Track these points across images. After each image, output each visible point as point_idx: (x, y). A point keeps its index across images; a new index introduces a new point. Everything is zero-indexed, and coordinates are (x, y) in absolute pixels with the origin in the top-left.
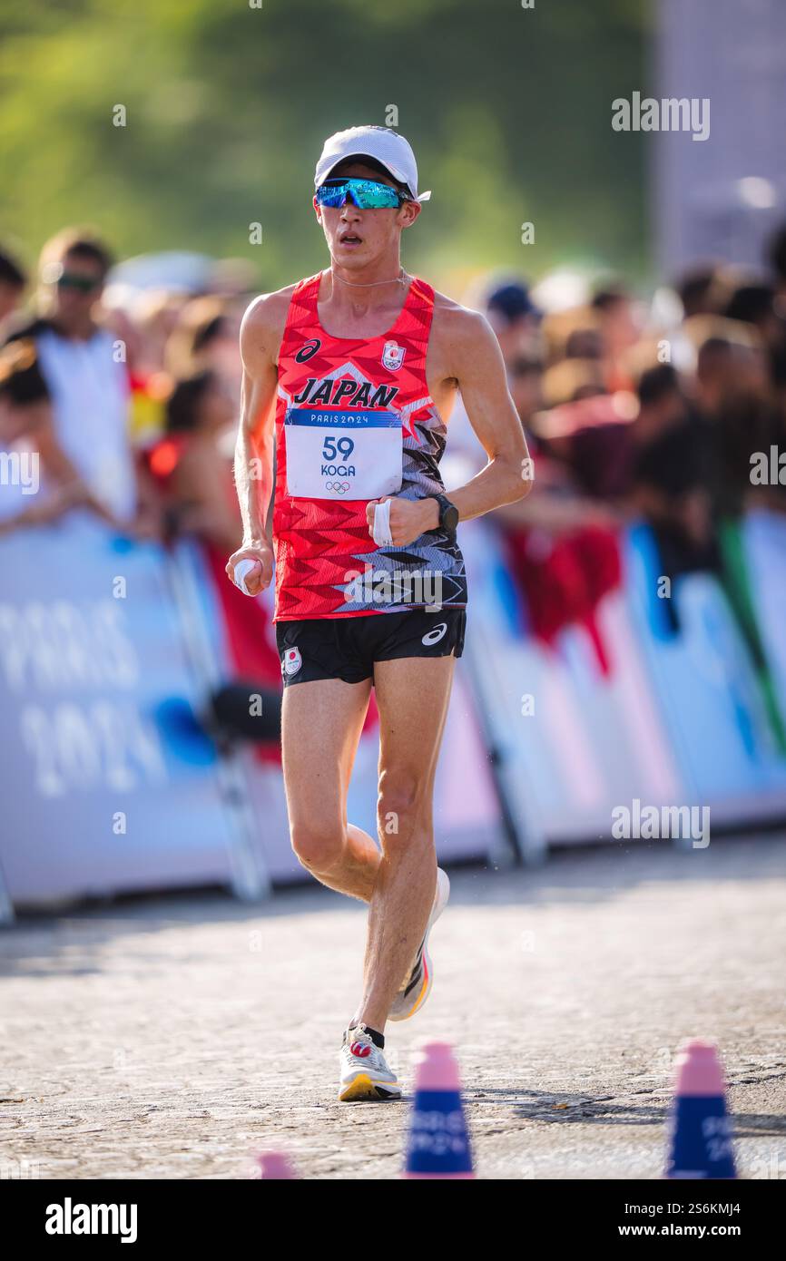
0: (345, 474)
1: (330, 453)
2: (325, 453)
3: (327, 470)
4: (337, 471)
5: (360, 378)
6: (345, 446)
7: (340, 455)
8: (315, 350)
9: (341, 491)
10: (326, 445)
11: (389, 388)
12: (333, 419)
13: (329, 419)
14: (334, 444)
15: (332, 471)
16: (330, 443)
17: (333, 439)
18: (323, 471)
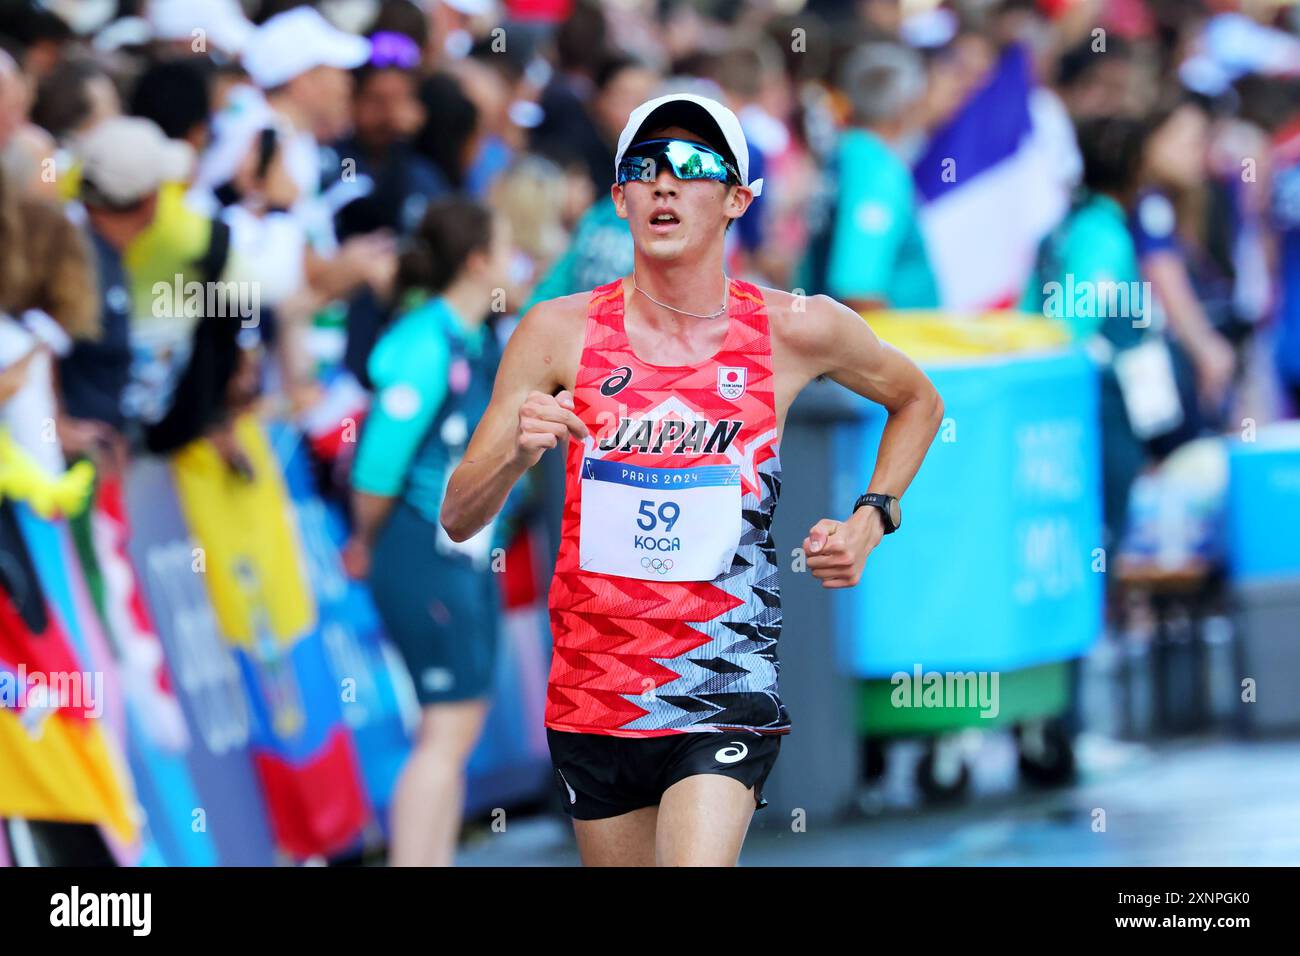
0: (668, 549)
1: (647, 521)
2: (639, 522)
3: (642, 542)
4: (657, 544)
5: (690, 416)
6: (669, 512)
7: (661, 525)
8: (625, 381)
9: (662, 570)
10: (642, 511)
11: (730, 425)
12: (651, 478)
13: (645, 478)
14: (654, 510)
15: (650, 544)
16: (646, 508)
17: (651, 504)
18: (637, 543)
